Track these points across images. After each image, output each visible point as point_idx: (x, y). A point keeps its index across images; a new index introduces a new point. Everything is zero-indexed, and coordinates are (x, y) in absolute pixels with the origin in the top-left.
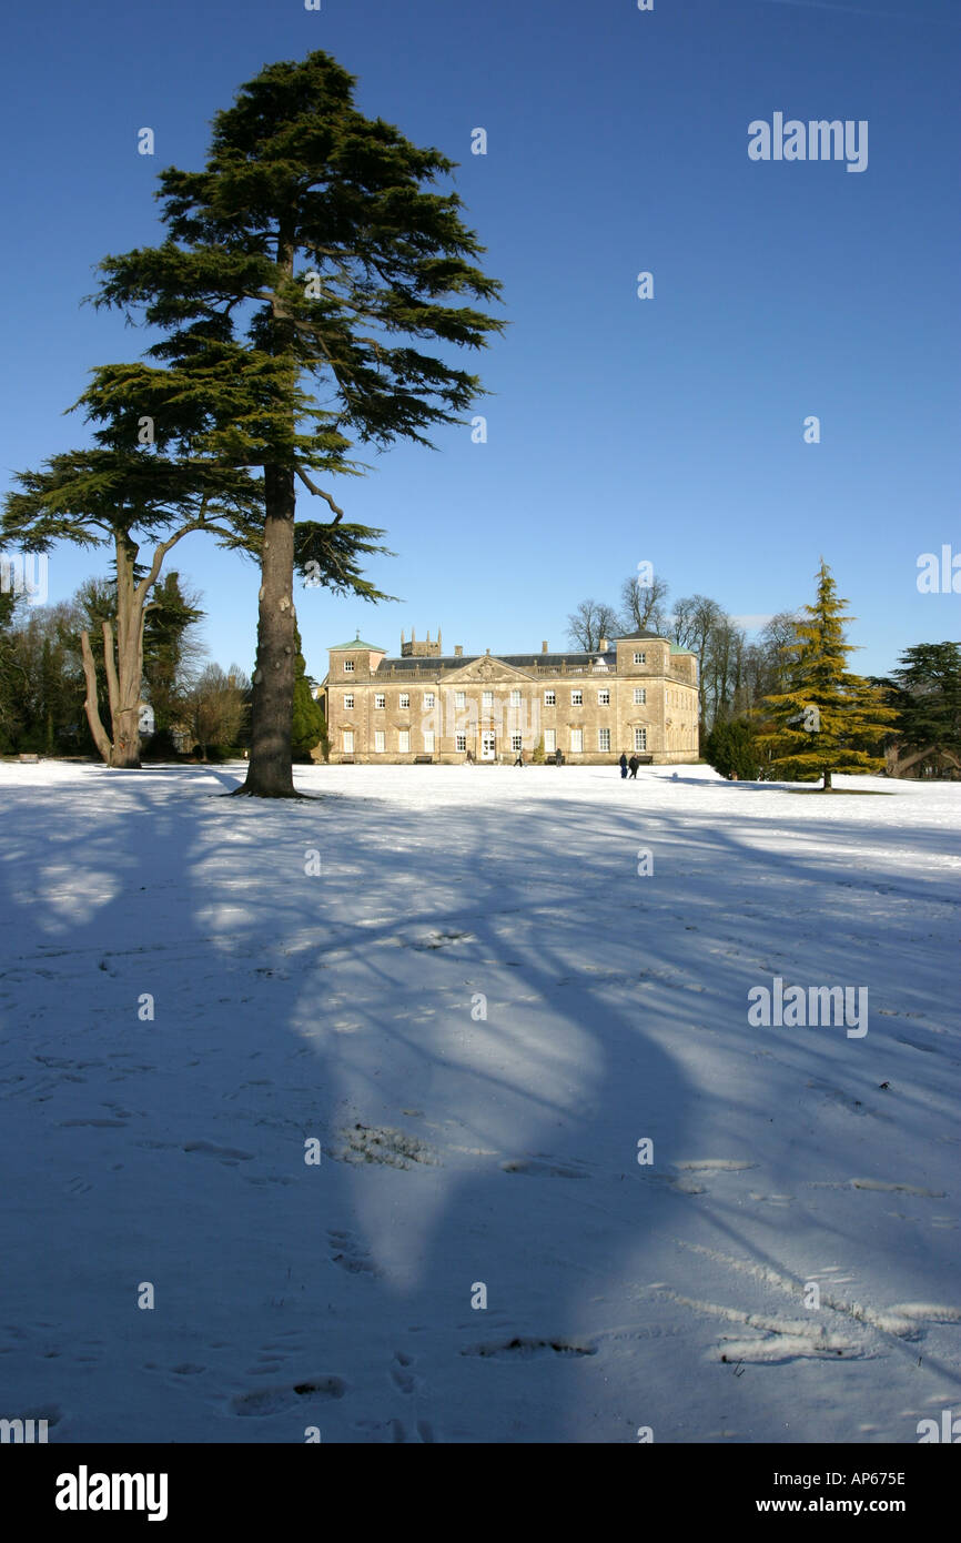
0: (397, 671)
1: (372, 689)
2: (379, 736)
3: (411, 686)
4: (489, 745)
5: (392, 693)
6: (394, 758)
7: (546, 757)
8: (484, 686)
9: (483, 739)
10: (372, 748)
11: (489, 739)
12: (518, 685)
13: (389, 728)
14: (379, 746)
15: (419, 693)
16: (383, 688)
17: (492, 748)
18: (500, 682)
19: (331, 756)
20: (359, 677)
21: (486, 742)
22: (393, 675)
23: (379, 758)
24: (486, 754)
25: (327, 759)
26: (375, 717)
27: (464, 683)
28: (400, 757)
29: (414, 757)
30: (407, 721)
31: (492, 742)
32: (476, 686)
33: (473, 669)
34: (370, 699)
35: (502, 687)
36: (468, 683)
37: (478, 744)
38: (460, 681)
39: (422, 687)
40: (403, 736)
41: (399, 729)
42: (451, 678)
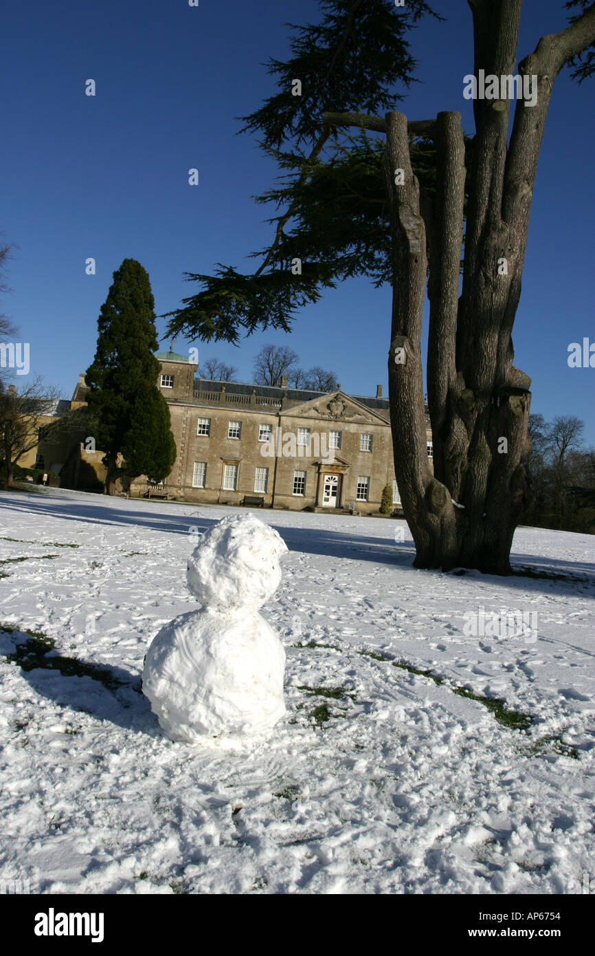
0: (230, 394)
1: (194, 412)
2: (197, 468)
3: (244, 414)
4: (331, 491)
5: (220, 418)
6: (214, 496)
7: (393, 508)
8: (332, 425)
9: (326, 483)
10: (188, 481)
11: (332, 484)
12: (370, 429)
13: (212, 460)
14: (196, 481)
15: (254, 424)
16: (210, 412)
17: (334, 494)
18: (351, 422)
19: (133, 487)
20: (179, 396)
21: (328, 487)
22: (223, 398)
23: (198, 495)
24: (327, 500)
25: (127, 489)
26: (196, 445)
27: (311, 418)
28: (224, 496)
29: (241, 497)
30: (237, 454)
31: (334, 488)
32: (322, 423)
33: (322, 404)
34: (192, 422)
35: (353, 428)
36: (315, 419)
37: (321, 488)
38: (305, 415)
39: (258, 416)
40: (228, 470)
41: (226, 462)
42: (295, 411)
